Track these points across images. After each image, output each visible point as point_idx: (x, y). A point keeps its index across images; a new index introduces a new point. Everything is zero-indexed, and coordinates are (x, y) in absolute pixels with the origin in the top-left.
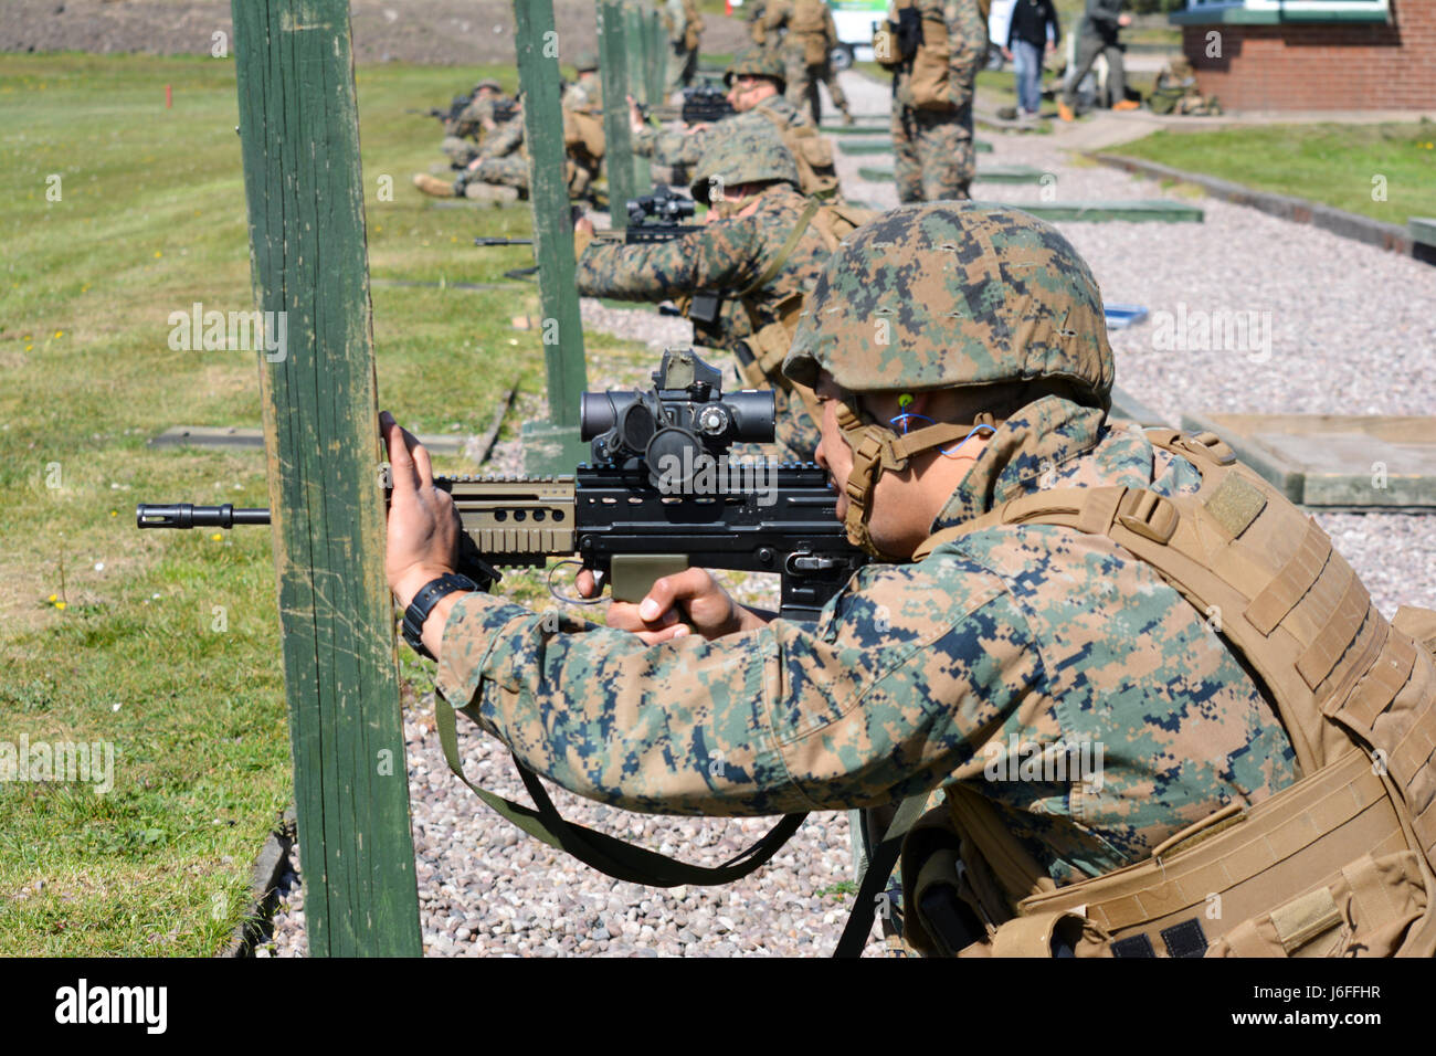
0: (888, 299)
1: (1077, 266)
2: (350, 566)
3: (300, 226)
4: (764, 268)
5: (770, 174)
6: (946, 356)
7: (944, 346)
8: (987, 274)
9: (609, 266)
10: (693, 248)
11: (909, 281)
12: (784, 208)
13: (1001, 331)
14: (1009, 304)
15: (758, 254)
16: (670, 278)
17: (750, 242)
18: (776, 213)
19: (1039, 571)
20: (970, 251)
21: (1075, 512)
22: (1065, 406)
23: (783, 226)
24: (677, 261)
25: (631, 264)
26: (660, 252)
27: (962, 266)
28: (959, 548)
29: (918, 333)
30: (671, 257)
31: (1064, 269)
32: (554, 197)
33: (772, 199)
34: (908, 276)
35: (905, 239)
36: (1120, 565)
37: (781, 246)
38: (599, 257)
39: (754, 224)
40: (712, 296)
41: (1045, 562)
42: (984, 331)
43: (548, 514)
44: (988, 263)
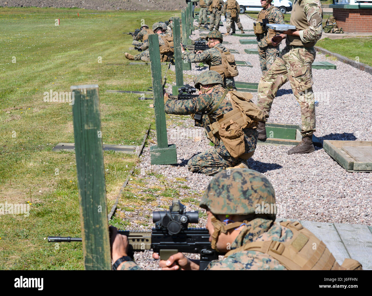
0: (224, 193)
1: (270, 186)
2: (101, 254)
3: (89, 175)
4: (214, 107)
5: (215, 82)
6: (238, 207)
7: (237, 205)
8: (248, 188)
9: (173, 106)
10: (195, 101)
11: (230, 188)
12: (219, 91)
13: (251, 202)
14: (253, 195)
15: (212, 103)
16: (189, 109)
17: (210, 100)
18: (217, 93)
19: (252, 263)
20: (244, 182)
21: (260, 247)
22: (261, 220)
23: (219, 96)
24: (191, 105)
25: (179, 105)
26: (187, 102)
27: (242, 186)
28: (234, 256)
29: (231, 201)
30: (189, 104)
31: (266, 187)
32: (159, 88)
33: (216, 89)
34: (229, 187)
35: (229, 178)
36: (270, 261)
37: (218, 102)
38: (170, 103)
39: (211, 96)
40: (200, 114)
41: (253, 260)
42: (247, 202)
43: (145, 240)
44: (248, 186)
